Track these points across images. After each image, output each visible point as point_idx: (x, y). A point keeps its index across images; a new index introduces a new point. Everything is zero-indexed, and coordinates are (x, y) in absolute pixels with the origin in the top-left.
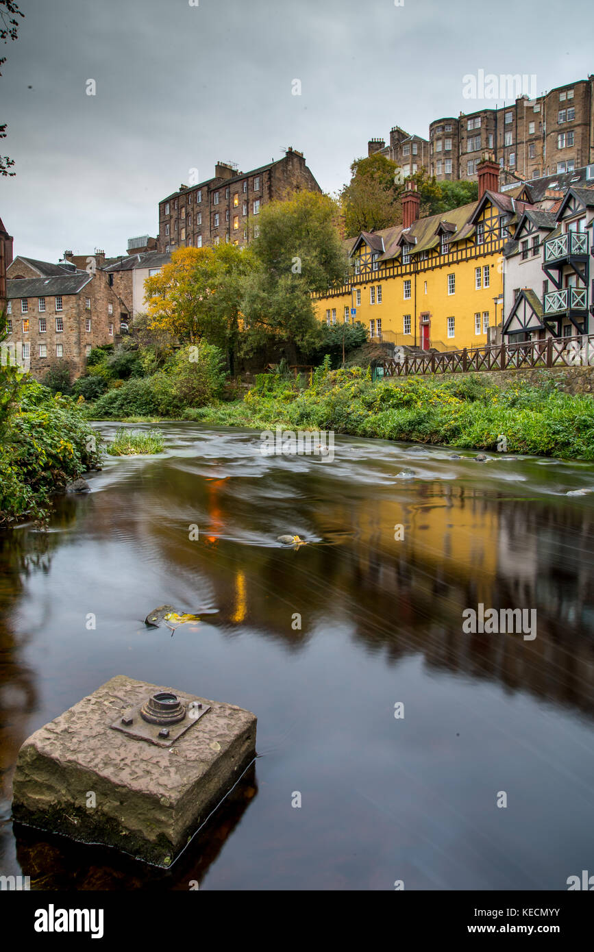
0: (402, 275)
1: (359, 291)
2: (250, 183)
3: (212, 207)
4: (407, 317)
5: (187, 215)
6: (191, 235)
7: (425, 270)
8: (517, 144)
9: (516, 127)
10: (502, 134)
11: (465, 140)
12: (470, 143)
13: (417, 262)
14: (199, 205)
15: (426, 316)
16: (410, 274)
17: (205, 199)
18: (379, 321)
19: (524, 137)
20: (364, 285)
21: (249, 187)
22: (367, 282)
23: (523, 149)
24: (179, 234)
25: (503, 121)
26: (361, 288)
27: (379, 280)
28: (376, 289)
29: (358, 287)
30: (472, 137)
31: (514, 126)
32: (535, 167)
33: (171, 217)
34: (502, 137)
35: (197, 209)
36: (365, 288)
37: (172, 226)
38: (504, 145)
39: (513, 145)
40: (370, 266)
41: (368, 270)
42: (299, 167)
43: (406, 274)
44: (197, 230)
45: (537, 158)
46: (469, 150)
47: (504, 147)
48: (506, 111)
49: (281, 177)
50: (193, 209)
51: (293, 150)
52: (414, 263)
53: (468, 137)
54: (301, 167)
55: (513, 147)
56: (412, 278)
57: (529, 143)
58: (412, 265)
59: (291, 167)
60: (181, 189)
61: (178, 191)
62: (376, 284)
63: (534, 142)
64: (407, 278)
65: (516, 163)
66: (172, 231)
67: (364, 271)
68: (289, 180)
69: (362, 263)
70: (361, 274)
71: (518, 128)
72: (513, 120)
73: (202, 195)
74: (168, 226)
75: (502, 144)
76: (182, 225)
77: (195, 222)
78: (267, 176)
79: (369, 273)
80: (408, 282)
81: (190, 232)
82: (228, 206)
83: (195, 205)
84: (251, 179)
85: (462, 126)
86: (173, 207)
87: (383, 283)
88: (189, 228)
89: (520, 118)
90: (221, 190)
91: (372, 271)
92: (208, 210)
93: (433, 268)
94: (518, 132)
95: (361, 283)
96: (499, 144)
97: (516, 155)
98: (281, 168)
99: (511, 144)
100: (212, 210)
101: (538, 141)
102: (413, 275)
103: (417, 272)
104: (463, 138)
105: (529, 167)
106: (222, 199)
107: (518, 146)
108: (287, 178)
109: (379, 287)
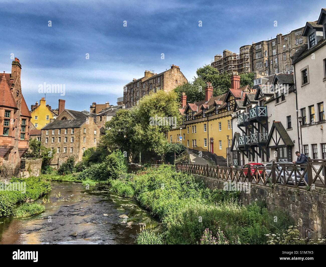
0: (203, 122)
1: (188, 127)
2: (156, 80)
3: (143, 89)
4: (205, 139)
5: (134, 92)
6: (135, 100)
7: (211, 120)
8: (278, 54)
9: (277, 47)
10: (271, 51)
11: (255, 54)
12: (257, 55)
13: (208, 117)
14: (138, 88)
15: (212, 139)
16: (206, 121)
17: (140, 85)
18: (196, 140)
19: (281, 51)
20: (190, 125)
21: (156, 81)
22: (191, 124)
23: (280, 56)
24: (130, 99)
25: (271, 45)
26: (189, 126)
27: (195, 123)
28: (194, 127)
29: (188, 126)
30: (258, 52)
31: (276, 46)
32: (287, 64)
33: (128, 92)
34: (271, 52)
35: (137, 90)
36: (190, 126)
37: (128, 96)
38: (272, 55)
39: (276, 55)
40: (192, 117)
41: (191, 119)
42: (177, 72)
43: (204, 121)
44: (137, 98)
45: (288, 60)
46: (257, 58)
47: (272, 56)
48: (272, 41)
49: (168, 77)
50: (136, 90)
51: (174, 65)
52: (207, 117)
53: (256, 53)
54: (178, 72)
55: (276, 56)
56: (206, 123)
57: (283, 54)
58: (206, 118)
59: (173, 72)
60: (133, 81)
61: (132, 81)
62: (194, 125)
63: (286, 53)
64: (205, 123)
65: (278, 62)
66: (128, 98)
67: (190, 119)
68: (172, 78)
69: (189, 116)
70: (189, 120)
71: (278, 48)
72: (276, 44)
73: (139, 84)
74: (127, 96)
75: (271, 55)
76: (132, 96)
77: (136, 95)
78: (162, 77)
79: (191, 120)
80: (205, 125)
81: (135, 99)
82: (148, 89)
83: (137, 88)
84: (156, 78)
85: (253, 48)
86: (128, 88)
87: (196, 124)
88: (134, 97)
89: (278, 44)
90: (146, 82)
91: (193, 119)
92: (141, 90)
93: (213, 119)
94: (278, 49)
95: (189, 124)
96: (270, 55)
97: (278, 59)
98: (169, 73)
99: (275, 54)
100: (143, 90)
101: (287, 53)
102: (207, 122)
103: (208, 121)
104: (254, 53)
105: (284, 64)
106: (146, 86)
107: (278, 55)
108: (171, 77)
109: (195, 126)
